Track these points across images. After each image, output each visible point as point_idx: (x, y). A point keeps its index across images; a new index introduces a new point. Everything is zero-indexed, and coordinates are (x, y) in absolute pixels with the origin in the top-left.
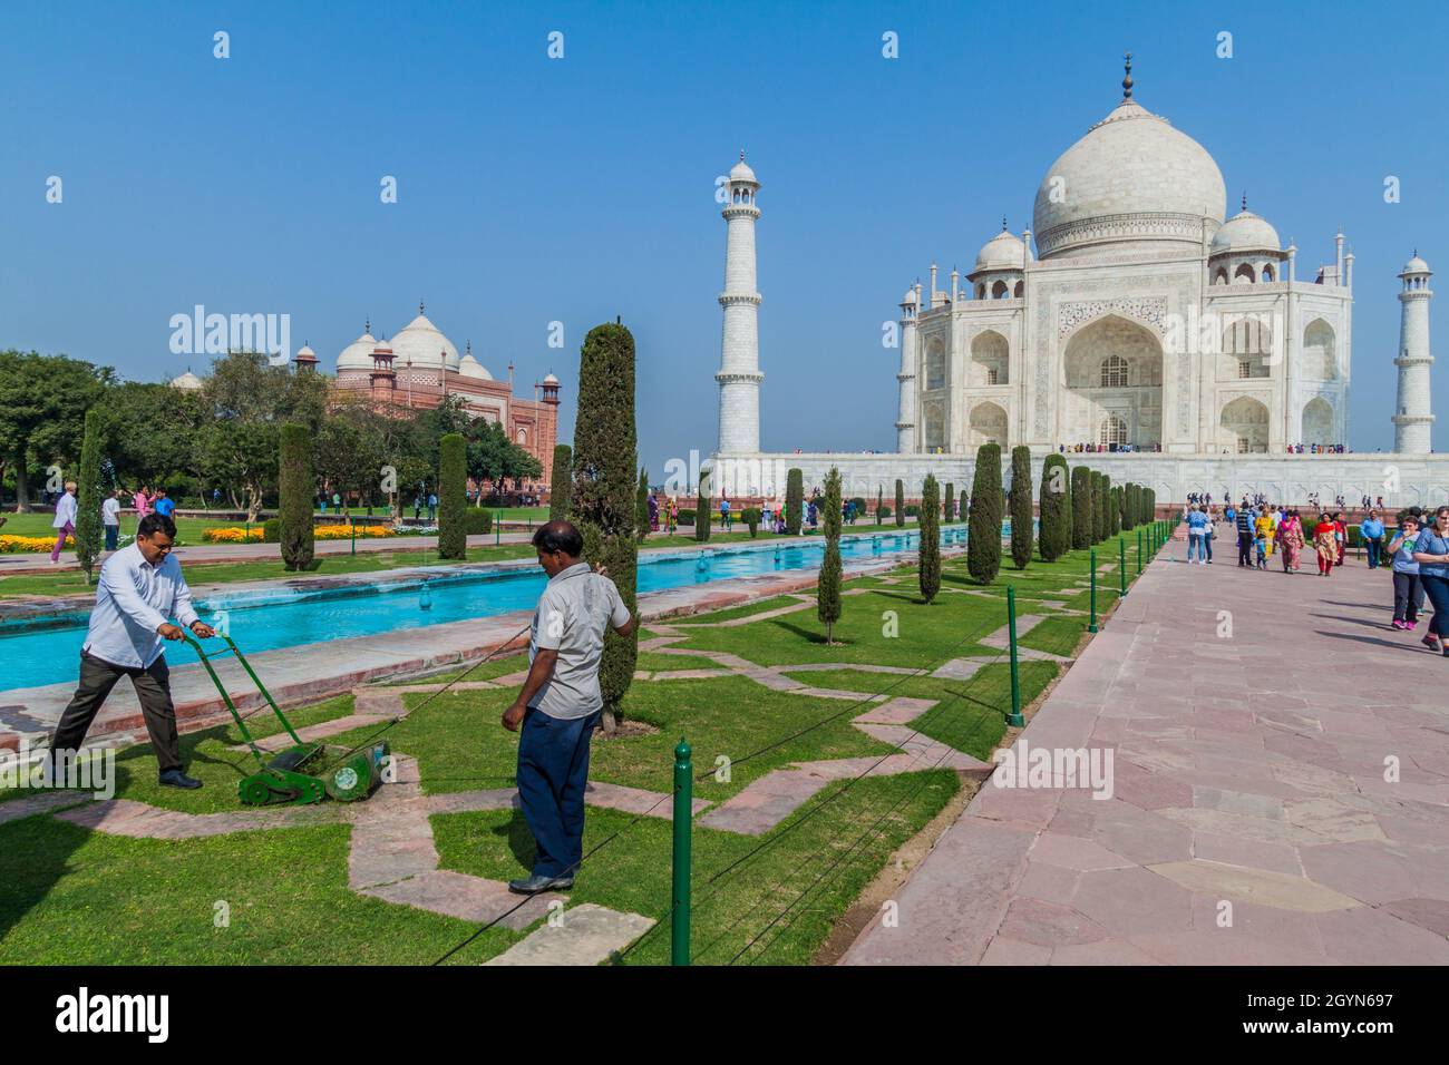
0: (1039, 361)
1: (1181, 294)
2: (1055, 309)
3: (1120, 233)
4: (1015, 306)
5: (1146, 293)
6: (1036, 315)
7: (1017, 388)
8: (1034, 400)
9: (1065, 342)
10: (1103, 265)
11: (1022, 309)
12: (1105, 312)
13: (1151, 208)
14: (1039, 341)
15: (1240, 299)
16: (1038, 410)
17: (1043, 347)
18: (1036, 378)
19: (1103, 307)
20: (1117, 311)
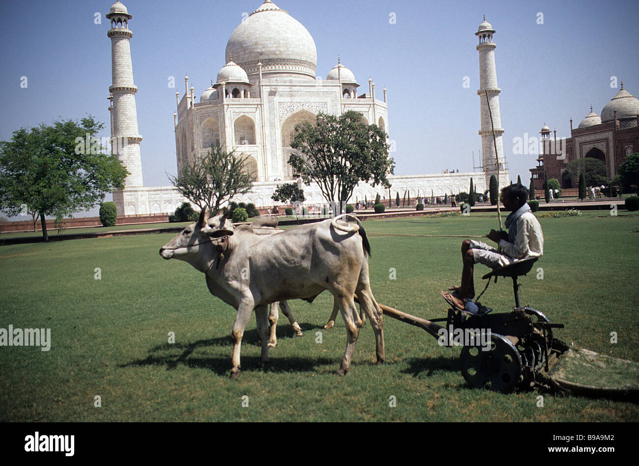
0: (271, 133)
1: (332, 101)
2: (277, 105)
3: (284, 68)
4: (257, 103)
5: (318, 99)
6: (268, 108)
7: (260, 146)
8: (270, 153)
9: (282, 122)
10: (297, 84)
11: (261, 105)
12: (300, 108)
13: (298, 58)
14: (270, 122)
15: (356, 106)
16: (272, 158)
17: (272, 125)
18: (270, 141)
19: (299, 106)
20: (306, 108)
